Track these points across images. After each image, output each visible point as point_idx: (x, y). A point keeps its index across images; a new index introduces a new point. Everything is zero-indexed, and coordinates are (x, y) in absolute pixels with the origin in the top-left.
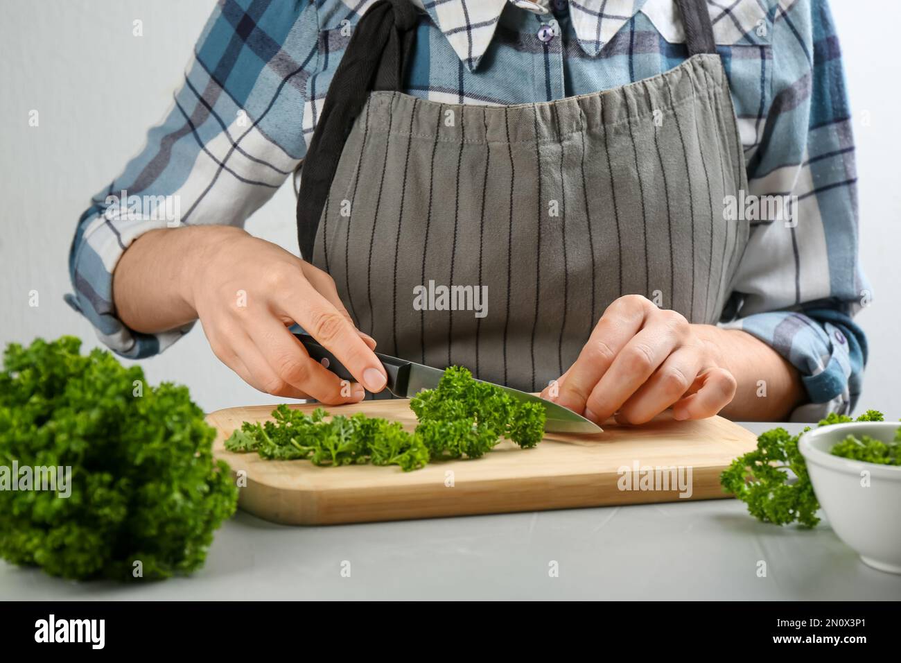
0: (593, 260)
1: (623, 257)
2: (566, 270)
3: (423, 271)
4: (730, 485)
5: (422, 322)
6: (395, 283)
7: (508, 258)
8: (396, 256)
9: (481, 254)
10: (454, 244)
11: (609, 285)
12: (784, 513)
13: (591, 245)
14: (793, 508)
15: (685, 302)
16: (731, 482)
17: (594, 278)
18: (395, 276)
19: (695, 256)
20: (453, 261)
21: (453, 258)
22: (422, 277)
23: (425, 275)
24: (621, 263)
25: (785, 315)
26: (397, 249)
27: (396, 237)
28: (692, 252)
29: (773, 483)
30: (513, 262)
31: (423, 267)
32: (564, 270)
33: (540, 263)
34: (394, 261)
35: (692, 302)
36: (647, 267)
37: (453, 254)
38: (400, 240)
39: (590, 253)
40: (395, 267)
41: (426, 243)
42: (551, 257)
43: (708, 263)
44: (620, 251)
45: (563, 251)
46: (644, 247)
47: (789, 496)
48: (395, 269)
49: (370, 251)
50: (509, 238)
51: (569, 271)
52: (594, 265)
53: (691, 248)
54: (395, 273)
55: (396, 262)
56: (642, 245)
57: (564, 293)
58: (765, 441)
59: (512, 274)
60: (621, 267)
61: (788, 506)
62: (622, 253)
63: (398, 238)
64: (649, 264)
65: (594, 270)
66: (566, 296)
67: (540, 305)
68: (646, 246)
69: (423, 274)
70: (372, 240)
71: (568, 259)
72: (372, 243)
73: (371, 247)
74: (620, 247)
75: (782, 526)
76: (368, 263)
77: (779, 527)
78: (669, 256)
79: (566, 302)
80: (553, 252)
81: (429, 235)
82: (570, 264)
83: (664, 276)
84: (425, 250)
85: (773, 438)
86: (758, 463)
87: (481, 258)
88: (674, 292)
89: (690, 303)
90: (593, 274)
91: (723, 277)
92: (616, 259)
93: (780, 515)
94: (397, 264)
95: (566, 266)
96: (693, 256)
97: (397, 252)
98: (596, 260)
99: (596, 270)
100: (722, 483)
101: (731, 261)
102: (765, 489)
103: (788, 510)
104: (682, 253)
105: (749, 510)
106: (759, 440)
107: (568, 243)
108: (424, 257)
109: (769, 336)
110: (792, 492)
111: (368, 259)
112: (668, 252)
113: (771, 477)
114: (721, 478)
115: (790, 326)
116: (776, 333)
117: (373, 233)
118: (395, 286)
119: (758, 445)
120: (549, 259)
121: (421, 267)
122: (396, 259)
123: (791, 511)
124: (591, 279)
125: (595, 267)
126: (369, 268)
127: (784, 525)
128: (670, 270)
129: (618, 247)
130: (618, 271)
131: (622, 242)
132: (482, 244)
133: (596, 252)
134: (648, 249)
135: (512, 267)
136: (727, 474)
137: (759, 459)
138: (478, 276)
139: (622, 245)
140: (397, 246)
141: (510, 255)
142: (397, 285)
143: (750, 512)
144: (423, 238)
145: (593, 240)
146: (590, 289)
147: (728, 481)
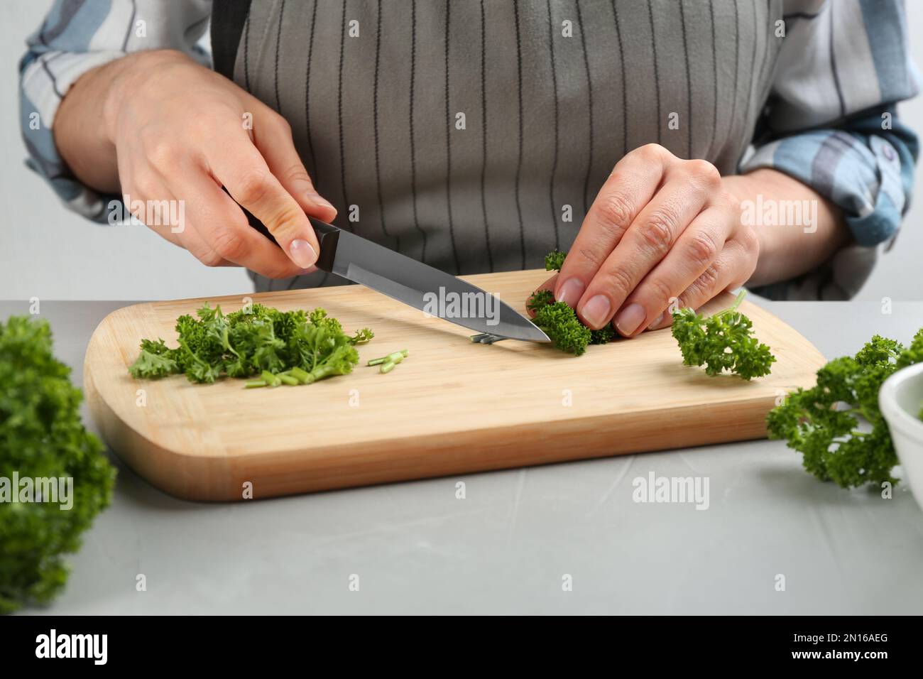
0: (590, 83)
1: (627, 77)
2: (556, 98)
3: (375, 106)
4: (780, 430)
5: (378, 171)
6: (340, 123)
7: (481, 84)
8: (340, 88)
9: (447, 81)
10: (413, 69)
11: (611, 112)
12: (851, 474)
13: (587, 64)
14: (864, 468)
15: (707, 127)
16: (780, 427)
17: (591, 106)
18: (340, 114)
19: (718, 70)
20: (412, 92)
21: (412, 87)
22: (373, 113)
23: (378, 111)
24: (624, 84)
25: (823, 137)
26: (340, 79)
27: (339, 64)
28: (713, 63)
29: (837, 432)
30: (488, 90)
31: (375, 101)
32: (553, 98)
33: (522, 90)
34: (338, 95)
35: (715, 127)
36: (658, 87)
37: (412, 82)
38: (344, 67)
39: (585, 74)
40: (340, 102)
41: (377, 70)
42: (536, 84)
43: (733, 77)
44: (623, 69)
45: (552, 73)
46: (653, 63)
47: (860, 453)
48: (340, 105)
49: (307, 83)
50: (481, 59)
51: (560, 99)
52: (590, 89)
53: (712, 59)
54: (340, 110)
55: (340, 97)
56: (650, 60)
57: (554, 126)
58: (828, 378)
59: (488, 105)
60: (624, 89)
61: (858, 465)
62: (626, 72)
63: (341, 66)
64: (660, 83)
65: (590, 95)
66: (557, 130)
67: (524, 142)
68: (655, 61)
69: (375, 110)
70: (309, 69)
71: (560, 83)
72: (308, 73)
73: (308, 78)
74: (623, 64)
75: (849, 489)
76: (305, 99)
77: (845, 491)
78: (685, 71)
79: (557, 137)
80: (538, 76)
81: (380, 59)
82: (562, 91)
83: (680, 97)
84: (376, 80)
85: (839, 374)
86: (817, 405)
87: (447, 85)
88: (692, 117)
89: (712, 128)
90: (590, 100)
91: (754, 92)
92: (618, 79)
93: (846, 477)
94: (342, 98)
95: (555, 92)
96: (715, 70)
97: (340, 84)
98: (593, 82)
99: (593, 96)
100: (769, 427)
101: (762, 71)
102: (826, 438)
103: (858, 470)
104: (701, 67)
105: (805, 464)
106: (820, 374)
107: (558, 63)
108: (376, 88)
109: (807, 174)
110: (864, 447)
111: (305, 94)
112: (683, 66)
113: (836, 425)
114: (767, 421)
115: (830, 154)
116: (815, 169)
117: (310, 60)
118: (341, 127)
119: (818, 380)
120: (534, 85)
121: (371, 100)
122: (340, 93)
123: (862, 471)
124: (588, 107)
125: (592, 92)
126: (307, 105)
127: (852, 487)
128: (686, 90)
129: (620, 64)
130: (622, 94)
131: (625, 58)
132: (447, 68)
133: (593, 74)
134: (658, 64)
135: (488, 96)
136: (775, 417)
137: (819, 400)
138: (444, 109)
139: (625, 62)
140: (340, 75)
141: (484, 81)
142: (343, 125)
143: (806, 468)
144: (373, 64)
145: (588, 58)
146: (587, 119)
147: (777, 426)
